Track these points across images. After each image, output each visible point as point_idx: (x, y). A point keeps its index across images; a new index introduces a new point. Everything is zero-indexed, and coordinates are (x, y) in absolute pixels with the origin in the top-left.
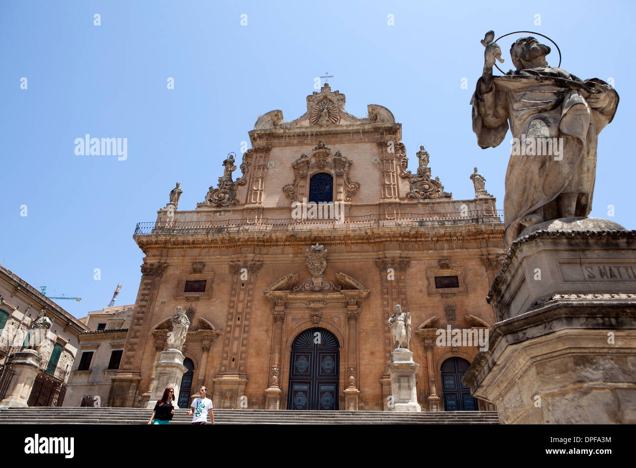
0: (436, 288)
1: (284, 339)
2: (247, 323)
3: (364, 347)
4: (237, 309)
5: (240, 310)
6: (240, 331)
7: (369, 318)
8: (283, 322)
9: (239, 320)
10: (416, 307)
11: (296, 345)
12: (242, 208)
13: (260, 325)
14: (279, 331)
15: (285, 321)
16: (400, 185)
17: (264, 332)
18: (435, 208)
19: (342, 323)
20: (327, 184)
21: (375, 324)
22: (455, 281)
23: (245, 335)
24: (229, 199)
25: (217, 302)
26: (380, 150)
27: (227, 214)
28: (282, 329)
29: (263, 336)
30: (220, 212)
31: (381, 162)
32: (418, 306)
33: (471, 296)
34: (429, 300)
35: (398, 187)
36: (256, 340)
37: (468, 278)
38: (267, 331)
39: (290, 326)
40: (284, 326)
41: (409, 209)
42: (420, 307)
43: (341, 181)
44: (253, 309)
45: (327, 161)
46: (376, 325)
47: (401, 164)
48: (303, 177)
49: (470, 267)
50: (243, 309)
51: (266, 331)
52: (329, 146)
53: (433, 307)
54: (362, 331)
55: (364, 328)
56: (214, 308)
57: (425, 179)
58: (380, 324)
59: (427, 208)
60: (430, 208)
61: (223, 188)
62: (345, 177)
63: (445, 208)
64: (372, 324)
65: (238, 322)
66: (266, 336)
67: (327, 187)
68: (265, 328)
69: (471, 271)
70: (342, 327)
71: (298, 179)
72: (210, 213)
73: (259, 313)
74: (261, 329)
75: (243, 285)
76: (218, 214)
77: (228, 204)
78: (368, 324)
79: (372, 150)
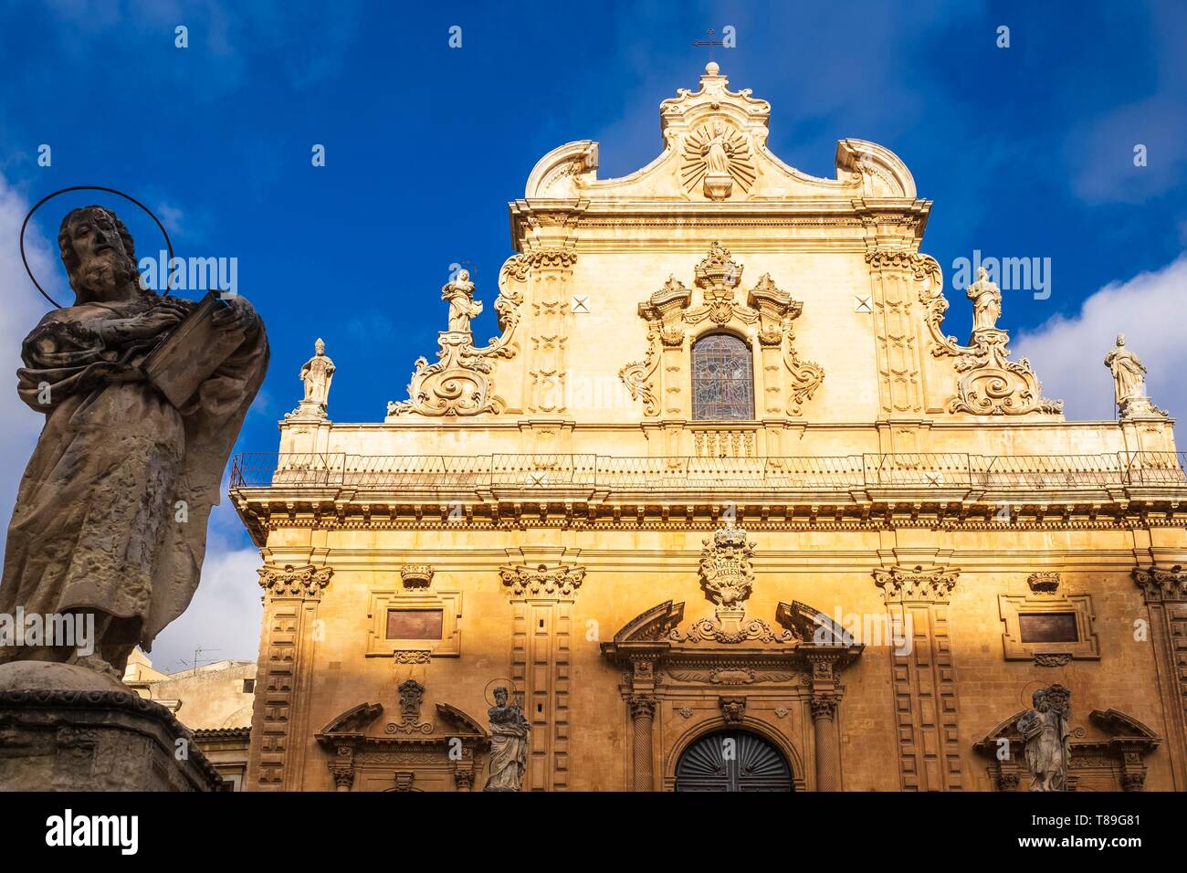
0: (1023, 641)
1: (658, 757)
2: (561, 716)
3: (853, 777)
4: (532, 684)
5: (540, 686)
6: (547, 735)
7: (863, 710)
8: (653, 716)
9: (540, 710)
10: (976, 685)
11: (685, 770)
12: (513, 420)
13: (595, 721)
14: (643, 738)
15: (657, 714)
16: (929, 377)
17: (606, 741)
18: (1019, 440)
19: (798, 721)
20: (736, 366)
21: (876, 724)
22: (1069, 625)
23: (561, 746)
24: (475, 397)
25: (478, 664)
26: (875, 276)
27: (476, 436)
28: (650, 731)
29: (605, 749)
30: (457, 428)
31: (877, 309)
32: (979, 683)
33: (1108, 663)
34: (1005, 670)
35: (924, 381)
36: (587, 758)
37: (1101, 619)
38: (613, 737)
39: (670, 725)
40: (655, 726)
41: (953, 439)
42: (983, 686)
43: (777, 357)
44: (573, 683)
45: (735, 301)
46: (879, 726)
47: (931, 318)
48: (671, 344)
49: (1107, 593)
50: (548, 682)
51: (610, 738)
52: (737, 258)
53: (1015, 686)
54: (845, 739)
55: (851, 733)
56: (471, 680)
57: (993, 363)
58: (889, 725)
59: (1000, 440)
60: (1005, 440)
61: (454, 363)
62: (784, 345)
63: (1044, 443)
64: (872, 723)
65: (540, 716)
66: (611, 747)
67: (737, 374)
68: (607, 729)
69: (1108, 602)
70: (797, 729)
71: (659, 347)
72: (428, 434)
73: (589, 693)
74: (598, 732)
75: (542, 625)
76: (451, 435)
77: (474, 411)
78: (861, 723)
79: (851, 273)
